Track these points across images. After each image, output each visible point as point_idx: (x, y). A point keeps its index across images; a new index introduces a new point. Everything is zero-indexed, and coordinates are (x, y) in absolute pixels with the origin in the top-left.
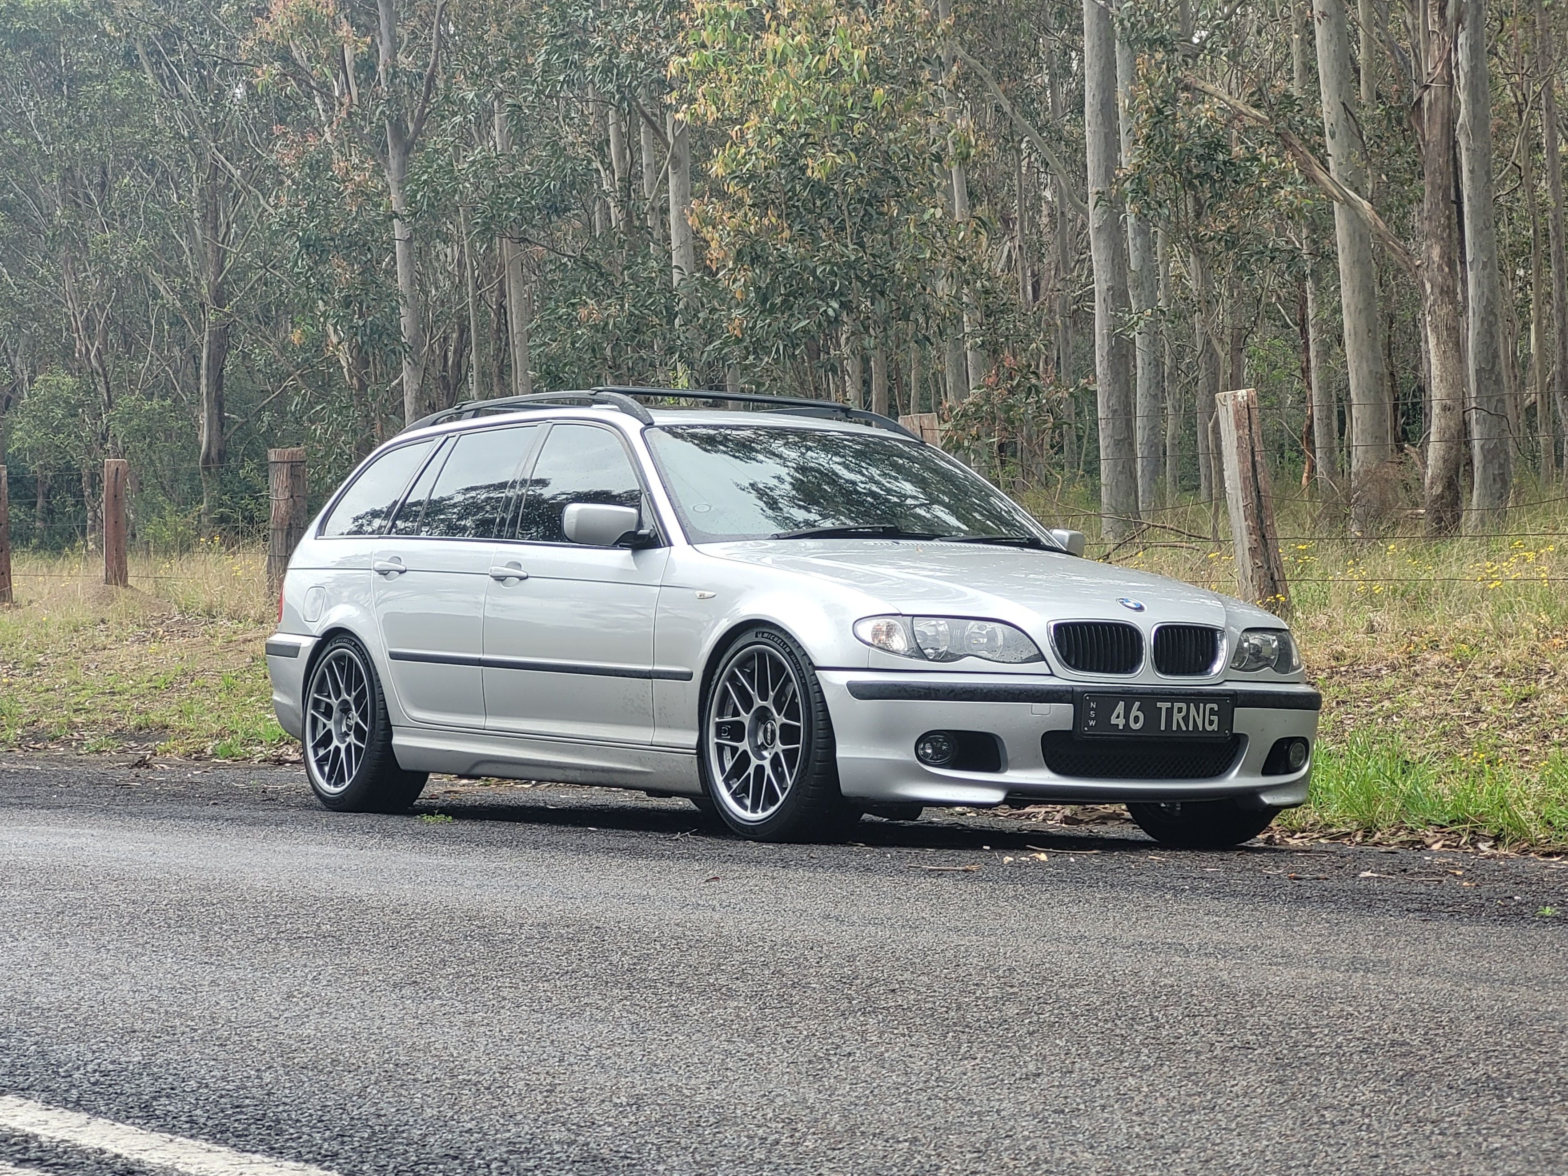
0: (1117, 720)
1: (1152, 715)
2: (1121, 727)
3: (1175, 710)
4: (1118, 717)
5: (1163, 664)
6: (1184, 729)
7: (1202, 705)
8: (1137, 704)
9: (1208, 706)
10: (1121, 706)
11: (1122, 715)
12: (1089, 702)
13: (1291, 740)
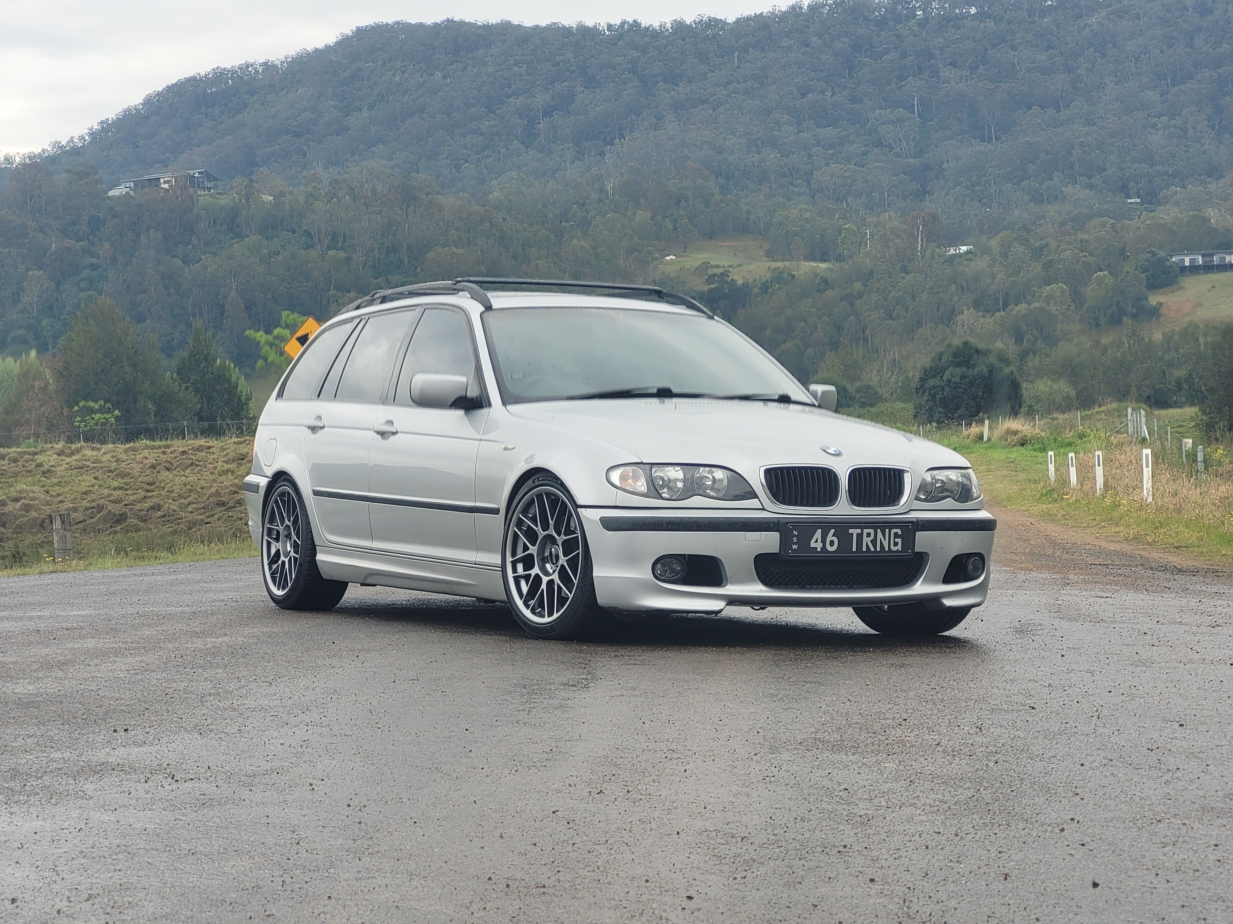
0: (816, 543)
1: (844, 539)
2: (819, 550)
3: (865, 535)
4: (816, 542)
5: (856, 499)
6: (873, 549)
7: (887, 530)
8: (833, 531)
9: (894, 531)
10: (818, 534)
11: (819, 540)
12: (792, 530)
13: (969, 555)
